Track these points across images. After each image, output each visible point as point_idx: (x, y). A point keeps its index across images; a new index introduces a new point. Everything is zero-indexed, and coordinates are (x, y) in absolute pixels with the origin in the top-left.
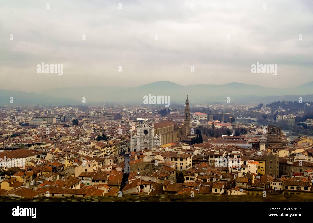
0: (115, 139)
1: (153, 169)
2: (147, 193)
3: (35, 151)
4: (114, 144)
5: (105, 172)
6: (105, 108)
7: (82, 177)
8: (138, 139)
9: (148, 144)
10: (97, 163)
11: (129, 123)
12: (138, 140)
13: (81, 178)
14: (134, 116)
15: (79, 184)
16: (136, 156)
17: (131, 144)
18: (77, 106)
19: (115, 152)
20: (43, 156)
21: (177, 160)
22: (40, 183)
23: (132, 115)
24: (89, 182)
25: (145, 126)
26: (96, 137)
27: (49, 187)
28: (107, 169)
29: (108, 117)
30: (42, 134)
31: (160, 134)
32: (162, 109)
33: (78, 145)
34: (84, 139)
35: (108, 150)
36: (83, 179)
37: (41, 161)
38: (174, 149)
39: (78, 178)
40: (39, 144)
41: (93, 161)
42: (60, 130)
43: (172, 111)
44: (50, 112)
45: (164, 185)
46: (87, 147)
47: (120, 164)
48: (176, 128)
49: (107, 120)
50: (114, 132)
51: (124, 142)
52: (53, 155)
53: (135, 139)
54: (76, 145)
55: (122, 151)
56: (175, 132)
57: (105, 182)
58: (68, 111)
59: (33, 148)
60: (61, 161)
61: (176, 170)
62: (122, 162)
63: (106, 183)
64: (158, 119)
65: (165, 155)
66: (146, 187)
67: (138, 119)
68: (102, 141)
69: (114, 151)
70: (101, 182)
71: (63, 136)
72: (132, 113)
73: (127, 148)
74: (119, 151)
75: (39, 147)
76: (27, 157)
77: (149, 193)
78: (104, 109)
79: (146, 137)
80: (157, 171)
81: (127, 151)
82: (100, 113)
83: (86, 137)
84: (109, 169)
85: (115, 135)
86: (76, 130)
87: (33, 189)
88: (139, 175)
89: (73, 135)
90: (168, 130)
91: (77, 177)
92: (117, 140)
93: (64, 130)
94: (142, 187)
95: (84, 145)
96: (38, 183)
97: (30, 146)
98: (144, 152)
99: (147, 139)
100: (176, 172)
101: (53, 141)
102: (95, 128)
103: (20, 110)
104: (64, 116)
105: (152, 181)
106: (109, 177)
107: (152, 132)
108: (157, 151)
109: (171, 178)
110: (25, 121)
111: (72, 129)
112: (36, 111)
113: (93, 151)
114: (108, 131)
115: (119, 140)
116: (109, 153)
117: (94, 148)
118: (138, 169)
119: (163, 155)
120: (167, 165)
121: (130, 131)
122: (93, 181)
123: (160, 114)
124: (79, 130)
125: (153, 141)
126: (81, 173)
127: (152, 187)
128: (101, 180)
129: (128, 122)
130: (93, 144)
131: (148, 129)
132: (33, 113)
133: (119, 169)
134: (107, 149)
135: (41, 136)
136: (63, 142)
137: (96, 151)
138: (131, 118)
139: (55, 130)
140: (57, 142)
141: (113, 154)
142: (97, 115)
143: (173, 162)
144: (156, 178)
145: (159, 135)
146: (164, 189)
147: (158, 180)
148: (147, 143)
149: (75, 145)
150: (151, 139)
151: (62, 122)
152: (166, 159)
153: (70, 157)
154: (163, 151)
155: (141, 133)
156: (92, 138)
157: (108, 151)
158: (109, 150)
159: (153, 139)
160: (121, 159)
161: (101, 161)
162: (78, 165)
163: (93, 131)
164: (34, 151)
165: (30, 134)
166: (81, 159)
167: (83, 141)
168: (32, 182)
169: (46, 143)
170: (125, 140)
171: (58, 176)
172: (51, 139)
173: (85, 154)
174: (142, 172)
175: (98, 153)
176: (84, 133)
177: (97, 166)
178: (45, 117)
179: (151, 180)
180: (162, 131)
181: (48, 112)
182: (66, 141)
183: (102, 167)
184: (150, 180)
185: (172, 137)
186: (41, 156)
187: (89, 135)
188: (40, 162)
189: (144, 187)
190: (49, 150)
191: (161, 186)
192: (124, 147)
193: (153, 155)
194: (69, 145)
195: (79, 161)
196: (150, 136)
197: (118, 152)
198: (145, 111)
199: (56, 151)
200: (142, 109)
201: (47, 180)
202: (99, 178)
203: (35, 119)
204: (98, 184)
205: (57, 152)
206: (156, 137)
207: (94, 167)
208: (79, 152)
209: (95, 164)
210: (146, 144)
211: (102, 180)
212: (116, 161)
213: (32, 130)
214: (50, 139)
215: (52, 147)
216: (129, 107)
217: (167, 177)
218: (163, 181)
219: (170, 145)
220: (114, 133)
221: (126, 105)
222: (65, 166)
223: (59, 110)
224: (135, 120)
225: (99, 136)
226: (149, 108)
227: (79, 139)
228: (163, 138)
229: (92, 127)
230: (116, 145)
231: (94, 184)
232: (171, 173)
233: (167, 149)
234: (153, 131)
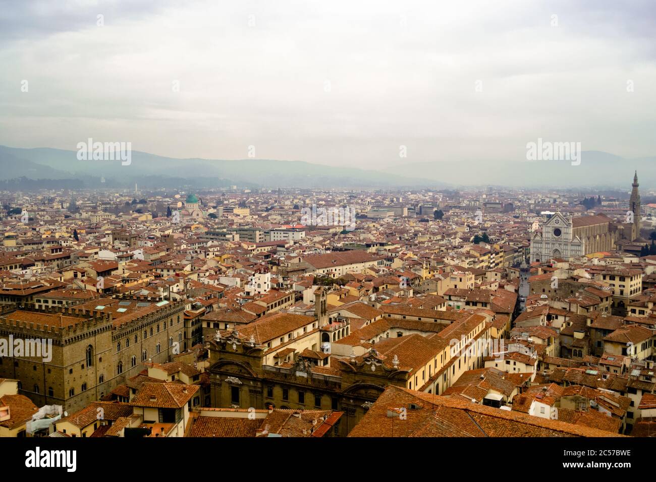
0: (503, 242)
1: (570, 291)
2: (559, 329)
3: (377, 254)
4: (501, 250)
5: (487, 291)
6: (487, 195)
7: (450, 296)
8: (544, 243)
9: (560, 253)
10: (473, 276)
11: (528, 219)
12: (544, 245)
13: (448, 298)
14: (537, 208)
15: (444, 306)
16: (540, 269)
17: (531, 251)
18: (440, 192)
19: (504, 263)
20: (389, 263)
21: (614, 280)
22: (385, 299)
23: (532, 206)
24: (459, 304)
25: (557, 222)
26: (472, 238)
27: (398, 305)
28: (490, 286)
29: (491, 209)
30: (387, 231)
31: (583, 235)
32: (587, 198)
33: (443, 248)
34: (452, 240)
35: (492, 259)
36: (450, 299)
37: (385, 269)
38: (609, 263)
39: (443, 297)
40: (382, 245)
41: (467, 273)
42: (414, 226)
43: (604, 200)
44: (398, 199)
45: (589, 318)
46: (457, 252)
47: (511, 281)
48: (612, 228)
49: (490, 213)
50: (503, 231)
51: (519, 248)
52: (403, 261)
53: (539, 243)
54: (440, 249)
55: (515, 263)
56: (611, 235)
57: (486, 306)
58: (427, 198)
59: (373, 249)
60: (415, 270)
61: (612, 296)
62: (515, 279)
63: (489, 307)
64: (580, 214)
65: (593, 270)
66: (557, 318)
67: (543, 213)
68: (481, 244)
69: (501, 262)
70: (479, 306)
71: (418, 235)
72: (533, 202)
73: (524, 258)
74: (510, 263)
75: (382, 248)
76: (365, 262)
77: (562, 329)
78: (484, 196)
79: (557, 241)
80: (577, 294)
81: (524, 262)
82: (478, 202)
83: (455, 238)
84: (494, 287)
85: (503, 236)
86: (440, 227)
87: (373, 306)
88: (545, 299)
89: (434, 234)
90: (598, 229)
91: (440, 296)
92: (508, 243)
93: (421, 225)
94: (549, 317)
95: (453, 250)
96: (382, 298)
97: (368, 246)
98: (554, 263)
99: (560, 244)
100: (611, 299)
101: (403, 241)
102: (470, 225)
103: (353, 196)
104: (420, 205)
105: (568, 309)
106: (494, 299)
107: (569, 232)
108: (577, 262)
109: (601, 308)
110: (362, 212)
111: (433, 225)
112: (378, 198)
113: (466, 258)
114: (492, 230)
115: (510, 243)
116: (494, 264)
117: (468, 255)
118: (544, 291)
119: (589, 270)
120: (596, 286)
121: (530, 231)
122: (468, 303)
123: (582, 206)
124: (444, 227)
125: (569, 247)
126: (448, 290)
127: (567, 319)
128: (480, 302)
129: (525, 217)
130: (467, 248)
131: (562, 227)
132: (373, 201)
133: (510, 288)
134: (489, 257)
135: (386, 233)
136: (419, 243)
137: (472, 259)
138: (531, 211)
139: (407, 225)
140: (409, 244)
141: (500, 266)
142: (474, 204)
143: (606, 283)
144: (575, 305)
145: (580, 239)
146: (589, 324)
147: (580, 308)
148: (559, 251)
149: (437, 249)
150: (567, 245)
151: (417, 214)
152: (593, 276)
153: (430, 265)
154: (589, 264)
155: (548, 233)
156: (465, 239)
157: (491, 261)
158: (494, 260)
159: (569, 245)
160: (513, 274)
161: (480, 274)
162: (442, 278)
163: (467, 229)
164: (374, 254)
165: (368, 230)
166: (448, 269)
167: (451, 243)
168: (373, 296)
169: (393, 244)
170: (520, 245)
171: (411, 291)
172: (400, 238)
173: (452, 263)
174: (550, 295)
175: (474, 262)
176: (452, 231)
177: (473, 281)
178: (392, 207)
179: (566, 309)
180: (588, 233)
181: (395, 199)
182: (423, 243)
183: (482, 284)
184: (564, 308)
185: (604, 243)
186: (385, 262)
187: (460, 235)
188: (383, 271)
189: (553, 319)
190: (397, 255)
191: (585, 318)
192: (518, 256)
193: (570, 269)
194: (429, 249)
195: (444, 272)
196: (564, 239)
197: (508, 263)
198: (555, 201)
199: (408, 255)
200: (550, 198)
201: (395, 295)
202: (478, 299)
203: (375, 209)
204: (475, 308)
205: (410, 257)
206: (575, 241)
207: (469, 283)
208: (445, 260)
209: (471, 278)
210: (557, 253)
211: (482, 303)
212: (505, 276)
213: (371, 225)
214: (398, 239)
215: (402, 250)
216: (528, 193)
217: (596, 306)
218: (587, 311)
219: (601, 255)
220: (502, 233)
221: (523, 191)
222: (422, 278)
223: (412, 197)
224: (538, 214)
225: (476, 237)
226: (563, 196)
227: (445, 240)
228: (589, 243)
229: (466, 224)
230: (505, 252)
231: (467, 307)
232: (602, 300)
233: (596, 262)
234: (571, 230)
